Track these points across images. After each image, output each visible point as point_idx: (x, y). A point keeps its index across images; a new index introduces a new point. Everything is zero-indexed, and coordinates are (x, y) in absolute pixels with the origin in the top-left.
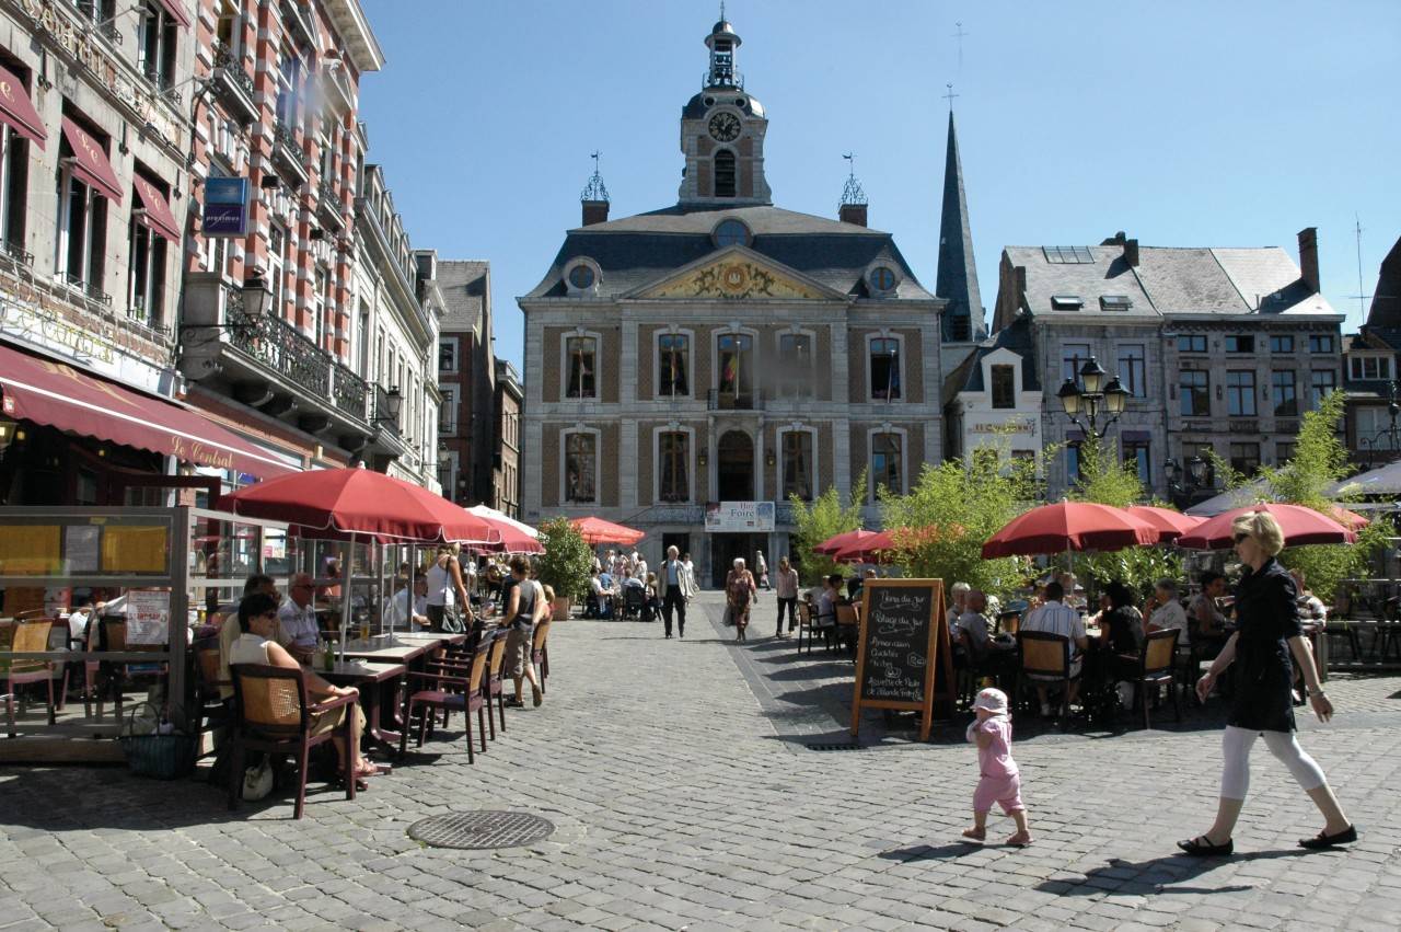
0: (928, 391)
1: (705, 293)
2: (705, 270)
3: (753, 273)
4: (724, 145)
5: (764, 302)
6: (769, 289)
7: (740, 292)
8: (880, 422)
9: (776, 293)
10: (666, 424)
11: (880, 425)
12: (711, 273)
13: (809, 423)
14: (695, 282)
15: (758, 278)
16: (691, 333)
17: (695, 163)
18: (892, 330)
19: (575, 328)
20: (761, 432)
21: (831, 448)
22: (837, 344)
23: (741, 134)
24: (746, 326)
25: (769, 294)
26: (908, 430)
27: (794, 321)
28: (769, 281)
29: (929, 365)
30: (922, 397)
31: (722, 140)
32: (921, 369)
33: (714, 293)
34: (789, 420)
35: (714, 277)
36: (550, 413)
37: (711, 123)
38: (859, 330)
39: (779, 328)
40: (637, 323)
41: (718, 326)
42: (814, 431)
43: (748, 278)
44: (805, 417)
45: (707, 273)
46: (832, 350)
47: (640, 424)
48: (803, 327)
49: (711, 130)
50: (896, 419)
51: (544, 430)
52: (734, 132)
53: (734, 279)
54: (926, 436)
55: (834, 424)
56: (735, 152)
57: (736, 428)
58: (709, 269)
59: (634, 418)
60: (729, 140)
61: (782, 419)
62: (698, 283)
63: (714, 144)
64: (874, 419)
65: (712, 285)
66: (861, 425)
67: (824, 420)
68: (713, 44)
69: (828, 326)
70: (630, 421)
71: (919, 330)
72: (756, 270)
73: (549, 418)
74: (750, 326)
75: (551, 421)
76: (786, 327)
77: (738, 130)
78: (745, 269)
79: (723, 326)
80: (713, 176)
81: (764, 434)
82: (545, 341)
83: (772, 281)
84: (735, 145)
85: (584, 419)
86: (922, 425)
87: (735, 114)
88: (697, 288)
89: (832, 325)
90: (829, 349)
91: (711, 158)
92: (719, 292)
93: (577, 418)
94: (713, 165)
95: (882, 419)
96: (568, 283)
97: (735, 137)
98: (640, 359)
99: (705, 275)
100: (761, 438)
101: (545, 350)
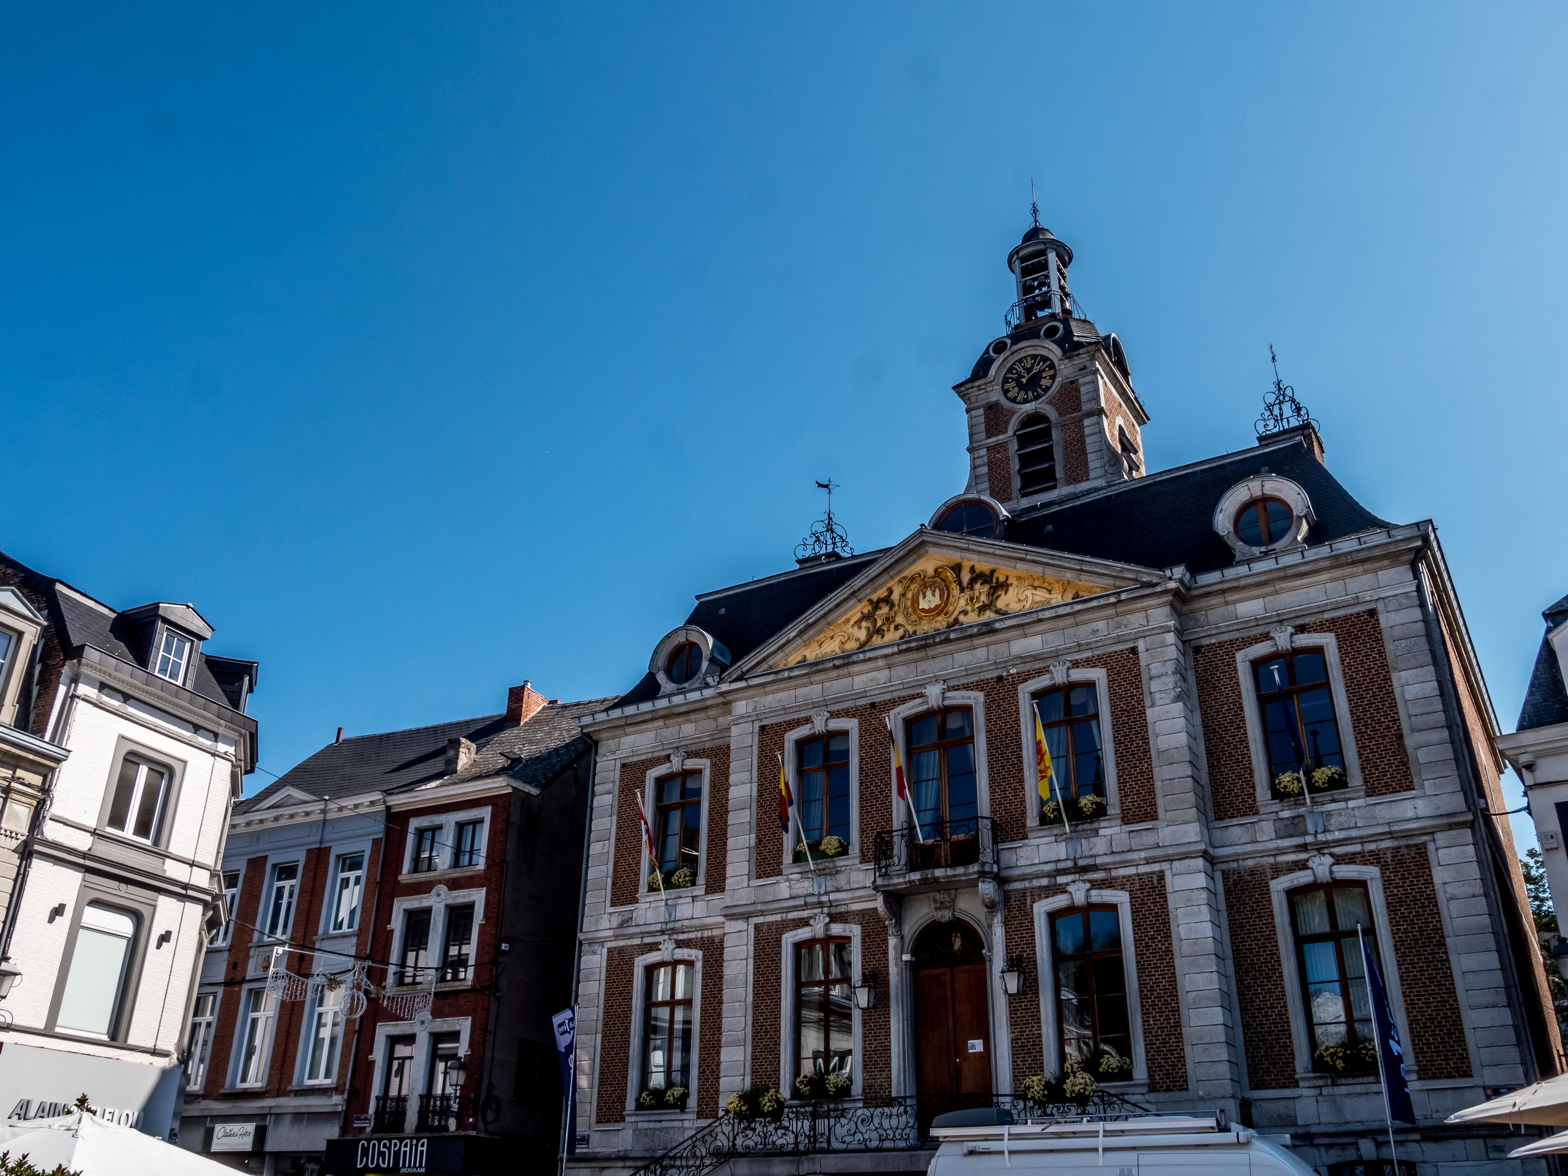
0: (1422, 756)
1: (877, 640)
2: (874, 597)
3: (966, 577)
4: (1029, 407)
5: (988, 629)
6: (1001, 604)
7: (941, 622)
8: (1303, 856)
9: (1015, 607)
10: (804, 923)
11: (1303, 866)
12: (887, 600)
13: (1108, 884)
14: (858, 623)
15: (977, 586)
16: (851, 725)
17: (984, 452)
18: (1301, 629)
19: (668, 758)
20: (998, 919)
21: (1168, 936)
22: (1155, 686)
23: (1058, 380)
24: (956, 688)
25: (998, 612)
26: (1384, 867)
27: (1056, 655)
28: (998, 587)
29: (1411, 692)
30: (1407, 776)
31: (1026, 401)
32: (1393, 706)
33: (892, 636)
34: (1061, 880)
35: (892, 606)
36: (621, 926)
37: (1006, 380)
38: (1221, 645)
39: (1024, 677)
40: (757, 724)
41: (903, 700)
42: (1121, 898)
43: (956, 591)
44: (1094, 868)
45: (879, 601)
46: (1147, 701)
47: (757, 927)
48: (1076, 664)
49: (1006, 392)
50: (1339, 842)
51: (610, 959)
52: (1045, 382)
53: (930, 601)
54: (1439, 876)
55: (1168, 876)
56: (1051, 413)
57: (946, 915)
58: (882, 593)
59: (746, 917)
60: (1036, 398)
61: (1044, 882)
62: (864, 624)
63: (1012, 412)
64: (1281, 851)
65: (888, 620)
66: (1252, 872)
67: (1143, 869)
68: (1017, 265)
69: (1134, 650)
70: (740, 925)
71: (1372, 613)
72: (972, 569)
73: (617, 937)
74: (966, 687)
75: (621, 943)
76: (1039, 673)
77: (1053, 378)
78: (950, 575)
79: (913, 697)
80: (1015, 465)
81: (1006, 923)
82: (621, 791)
83: (1005, 586)
84: (1050, 403)
85: (674, 931)
86: (1421, 851)
87: (1045, 353)
88: (862, 635)
89: (1141, 645)
90: (1140, 701)
91: (1008, 435)
92: (901, 632)
93: (662, 932)
94: (1014, 446)
95: (1304, 848)
96: (661, 678)
97: (1047, 389)
98: (760, 794)
99: (876, 605)
100: (998, 934)
101: (620, 807)
